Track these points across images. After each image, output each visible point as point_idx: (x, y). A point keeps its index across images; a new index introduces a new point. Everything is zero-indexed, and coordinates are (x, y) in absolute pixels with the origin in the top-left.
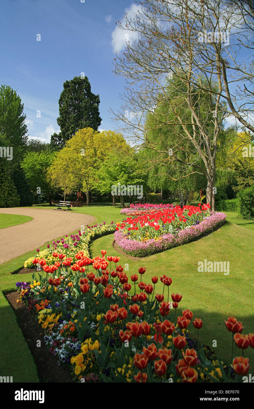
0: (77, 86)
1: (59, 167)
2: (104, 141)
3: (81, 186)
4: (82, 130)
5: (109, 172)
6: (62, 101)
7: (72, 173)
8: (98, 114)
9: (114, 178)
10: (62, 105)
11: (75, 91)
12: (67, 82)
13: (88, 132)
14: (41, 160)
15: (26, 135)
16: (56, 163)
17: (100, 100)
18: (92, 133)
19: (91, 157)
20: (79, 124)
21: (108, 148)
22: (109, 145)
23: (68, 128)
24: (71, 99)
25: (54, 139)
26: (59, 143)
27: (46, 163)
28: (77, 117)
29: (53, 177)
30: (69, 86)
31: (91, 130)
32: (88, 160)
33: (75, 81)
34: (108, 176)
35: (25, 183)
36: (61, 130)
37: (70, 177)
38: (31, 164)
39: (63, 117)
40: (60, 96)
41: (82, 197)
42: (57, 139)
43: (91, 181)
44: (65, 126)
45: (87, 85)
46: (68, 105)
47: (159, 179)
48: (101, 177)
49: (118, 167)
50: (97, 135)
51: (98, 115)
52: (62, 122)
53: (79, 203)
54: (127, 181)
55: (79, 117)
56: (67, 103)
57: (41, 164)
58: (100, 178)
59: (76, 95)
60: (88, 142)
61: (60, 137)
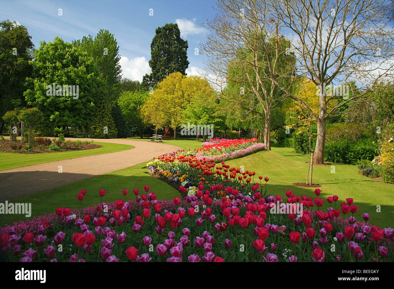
0: (168, 31)
1: (152, 105)
2: (190, 84)
3: (170, 122)
4: (172, 74)
5: (194, 112)
6: (154, 45)
7: (162, 111)
8: (187, 57)
9: (198, 117)
10: (154, 49)
11: (166, 36)
12: (159, 28)
13: (177, 76)
14: (135, 99)
15: (120, 74)
16: (148, 102)
17: (188, 45)
18: (181, 77)
19: (179, 99)
20: (169, 67)
21: (194, 91)
22: (195, 88)
23: (159, 69)
24: (163, 44)
25: (145, 79)
26: (150, 83)
27: (139, 101)
28: (167, 60)
29: (146, 114)
30: (160, 32)
31: (179, 74)
32: (177, 101)
33: (167, 28)
34: (193, 115)
35: (122, 119)
36: (152, 71)
37: (161, 114)
38: (126, 102)
39: (154, 60)
40: (152, 41)
41: (169, 133)
42: (149, 79)
43: (178, 119)
44: (156, 68)
45: (177, 31)
46: (159, 49)
47: (235, 120)
48: (188, 116)
49: (201, 108)
50: (184, 80)
51: (186, 59)
52: (153, 64)
53: (168, 137)
54: (209, 120)
55: (169, 60)
56: (158, 47)
57: (135, 102)
58: (186, 117)
59: (167, 41)
60: (177, 85)
61: (151, 78)
